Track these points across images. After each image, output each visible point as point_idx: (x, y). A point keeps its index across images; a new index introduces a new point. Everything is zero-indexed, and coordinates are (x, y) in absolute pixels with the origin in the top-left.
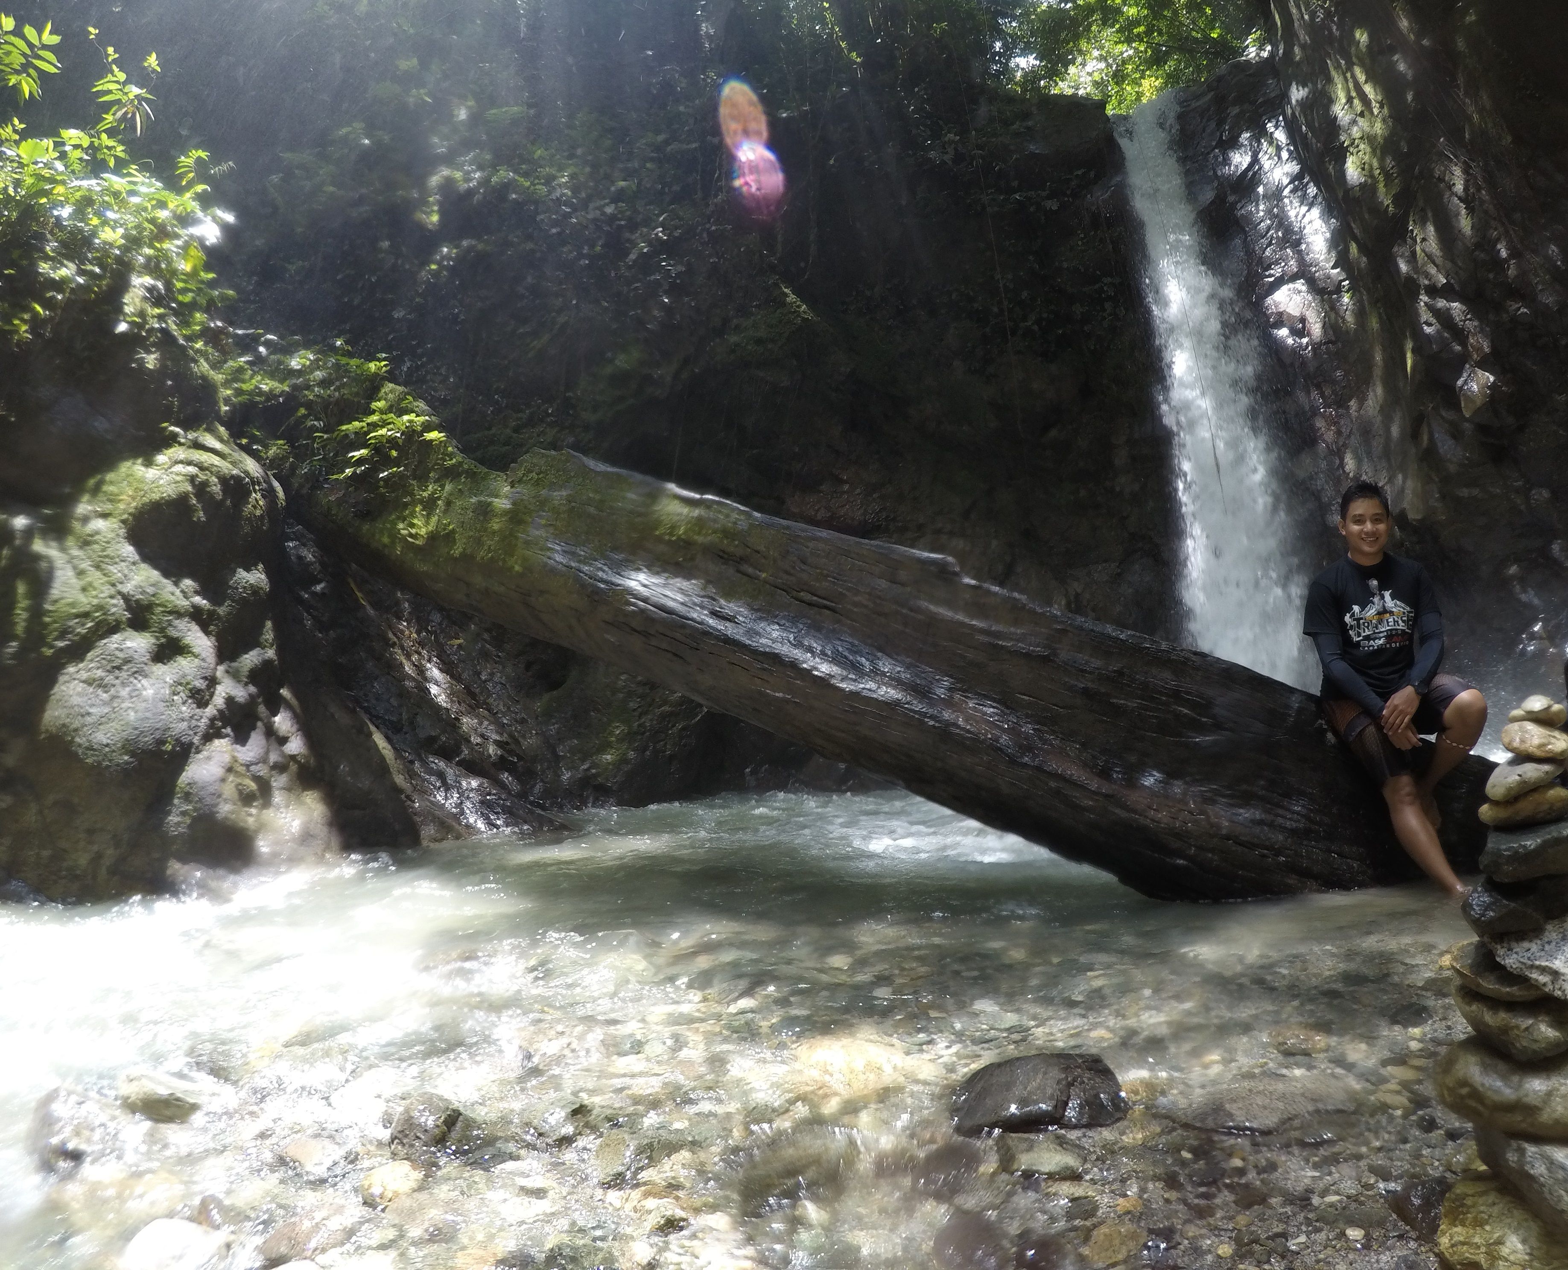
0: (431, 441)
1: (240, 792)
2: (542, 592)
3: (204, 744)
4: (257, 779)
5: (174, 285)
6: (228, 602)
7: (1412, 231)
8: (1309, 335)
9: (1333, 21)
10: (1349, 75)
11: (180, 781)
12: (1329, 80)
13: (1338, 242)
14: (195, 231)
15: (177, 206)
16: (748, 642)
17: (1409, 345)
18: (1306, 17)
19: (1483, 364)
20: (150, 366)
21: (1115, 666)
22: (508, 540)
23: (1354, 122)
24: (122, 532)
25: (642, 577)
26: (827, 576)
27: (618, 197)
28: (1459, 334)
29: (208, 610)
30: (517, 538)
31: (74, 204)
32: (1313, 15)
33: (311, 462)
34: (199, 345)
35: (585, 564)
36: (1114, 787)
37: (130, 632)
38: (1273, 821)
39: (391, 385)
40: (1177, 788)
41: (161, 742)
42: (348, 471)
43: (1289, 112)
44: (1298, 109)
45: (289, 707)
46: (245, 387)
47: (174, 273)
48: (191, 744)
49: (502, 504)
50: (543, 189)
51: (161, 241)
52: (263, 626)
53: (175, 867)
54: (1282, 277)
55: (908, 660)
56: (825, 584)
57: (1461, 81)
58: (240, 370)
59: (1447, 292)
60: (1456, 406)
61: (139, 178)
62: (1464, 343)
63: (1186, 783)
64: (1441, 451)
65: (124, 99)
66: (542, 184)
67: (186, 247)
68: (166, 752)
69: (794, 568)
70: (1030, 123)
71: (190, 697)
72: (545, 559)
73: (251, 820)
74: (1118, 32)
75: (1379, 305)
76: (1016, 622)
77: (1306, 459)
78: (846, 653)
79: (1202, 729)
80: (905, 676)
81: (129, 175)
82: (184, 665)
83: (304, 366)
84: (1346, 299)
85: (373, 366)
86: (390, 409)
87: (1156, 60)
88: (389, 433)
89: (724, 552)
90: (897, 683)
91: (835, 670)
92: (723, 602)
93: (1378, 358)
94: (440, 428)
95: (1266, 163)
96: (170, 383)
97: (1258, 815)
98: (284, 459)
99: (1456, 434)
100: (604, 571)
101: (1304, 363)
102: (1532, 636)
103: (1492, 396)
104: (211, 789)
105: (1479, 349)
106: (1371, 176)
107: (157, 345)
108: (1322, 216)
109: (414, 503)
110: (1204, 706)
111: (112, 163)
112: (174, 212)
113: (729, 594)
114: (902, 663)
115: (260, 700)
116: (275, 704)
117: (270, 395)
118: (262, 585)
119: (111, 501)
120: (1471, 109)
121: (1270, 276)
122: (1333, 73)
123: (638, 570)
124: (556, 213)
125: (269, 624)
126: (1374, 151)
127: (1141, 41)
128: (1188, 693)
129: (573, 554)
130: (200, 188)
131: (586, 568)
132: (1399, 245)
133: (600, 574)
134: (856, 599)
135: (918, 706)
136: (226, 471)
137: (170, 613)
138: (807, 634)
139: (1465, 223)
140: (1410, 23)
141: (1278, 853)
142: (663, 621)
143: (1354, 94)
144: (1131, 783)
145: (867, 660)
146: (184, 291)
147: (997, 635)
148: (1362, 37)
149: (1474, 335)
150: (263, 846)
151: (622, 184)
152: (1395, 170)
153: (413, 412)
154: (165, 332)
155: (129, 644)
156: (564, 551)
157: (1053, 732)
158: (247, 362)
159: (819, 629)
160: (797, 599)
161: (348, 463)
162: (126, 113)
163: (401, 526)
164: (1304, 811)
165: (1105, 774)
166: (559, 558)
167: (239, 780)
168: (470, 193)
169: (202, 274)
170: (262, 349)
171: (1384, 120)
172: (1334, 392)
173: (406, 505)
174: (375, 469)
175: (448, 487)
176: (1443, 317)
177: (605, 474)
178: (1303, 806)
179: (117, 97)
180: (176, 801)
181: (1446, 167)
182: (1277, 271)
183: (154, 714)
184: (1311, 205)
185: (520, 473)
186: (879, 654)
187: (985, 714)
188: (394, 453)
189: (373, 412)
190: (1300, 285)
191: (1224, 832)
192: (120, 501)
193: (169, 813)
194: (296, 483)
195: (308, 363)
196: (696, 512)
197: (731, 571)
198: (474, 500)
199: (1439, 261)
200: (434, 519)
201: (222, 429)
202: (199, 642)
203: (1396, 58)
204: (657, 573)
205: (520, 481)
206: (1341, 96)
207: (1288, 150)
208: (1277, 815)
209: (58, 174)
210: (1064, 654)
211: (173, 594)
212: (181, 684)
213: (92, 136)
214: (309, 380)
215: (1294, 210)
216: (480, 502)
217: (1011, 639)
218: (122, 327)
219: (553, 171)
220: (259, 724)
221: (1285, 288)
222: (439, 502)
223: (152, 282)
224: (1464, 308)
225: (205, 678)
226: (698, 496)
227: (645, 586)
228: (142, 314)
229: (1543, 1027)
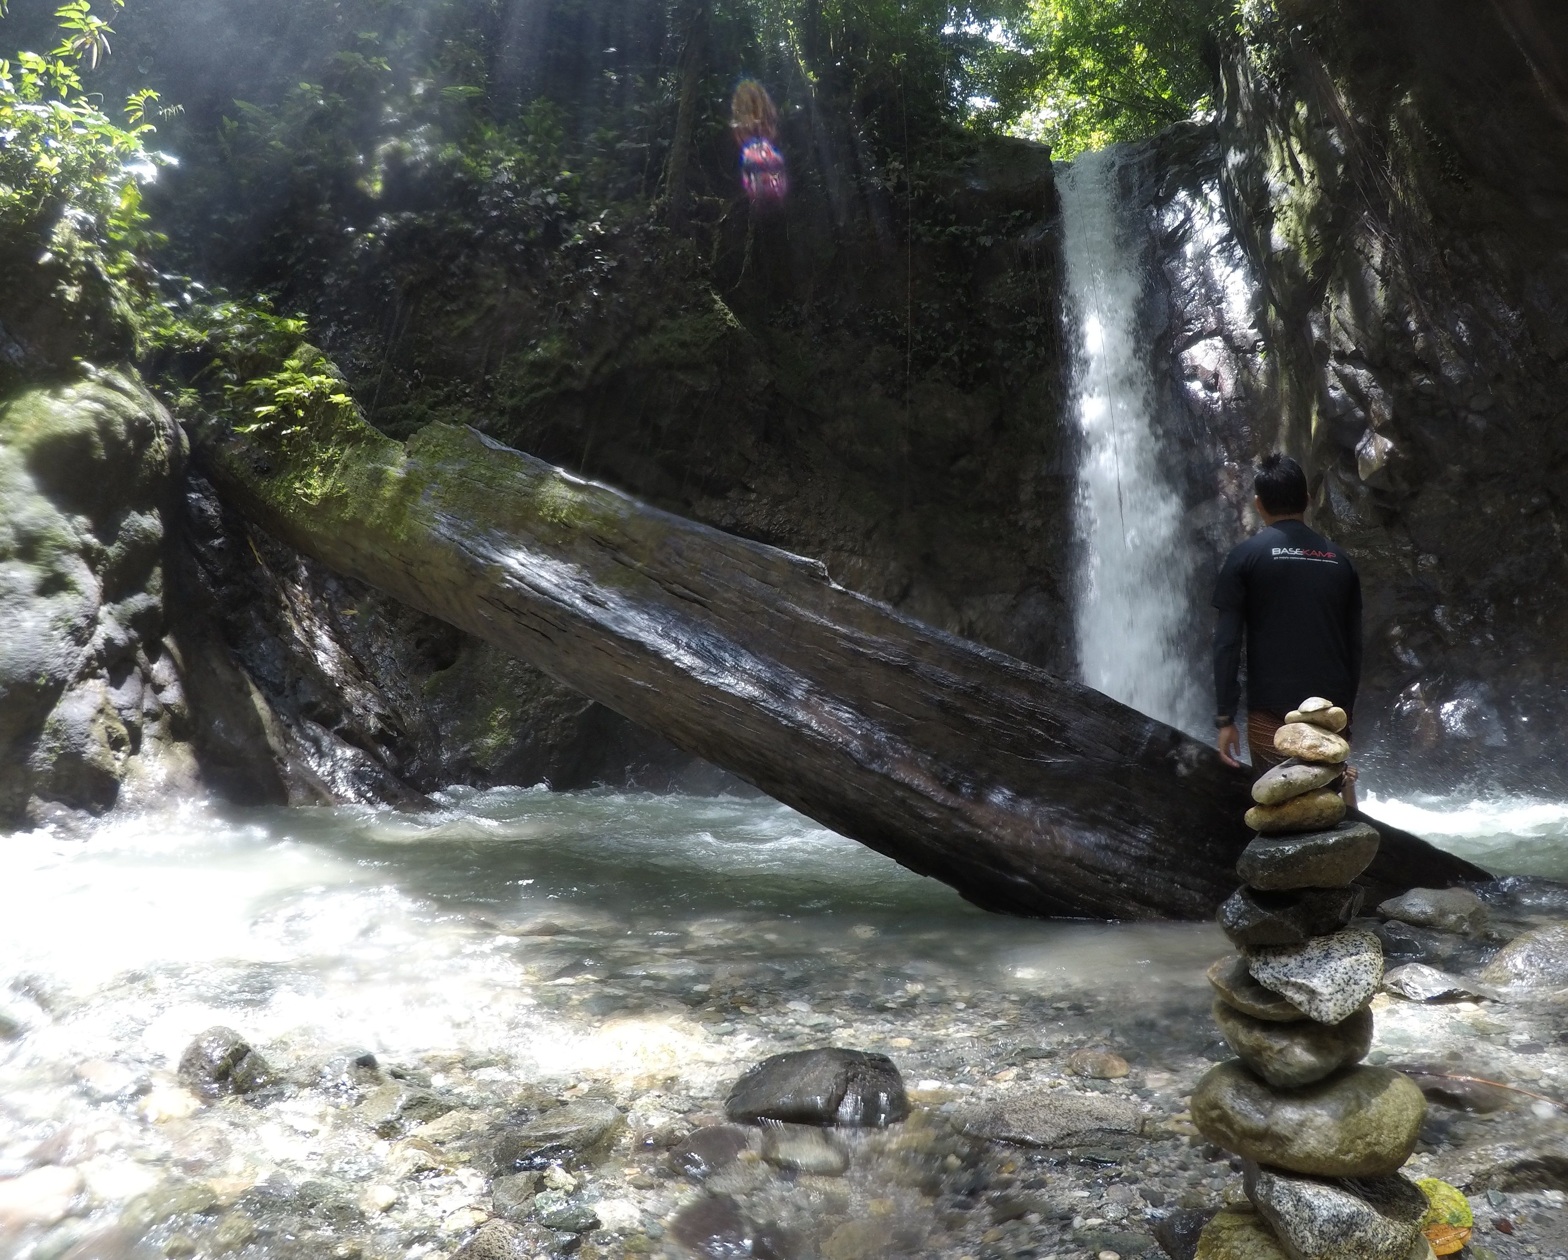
0: (337, 404)
1: (110, 736)
2: (423, 563)
3: (78, 682)
4: (127, 724)
5: (106, 221)
6: (118, 544)
7: (1328, 298)
8: (1220, 390)
9: (1276, 92)
10: (1285, 144)
11: (50, 716)
12: (1266, 148)
13: (1258, 304)
14: (134, 169)
15: (122, 143)
16: (617, 629)
17: (1315, 408)
18: (1252, 86)
19: (1383, 430)
20: (70, 298)
21: (972, 682)
22: (397, 507)
23: (1285, 190)
24: (21, 460)
25: (521, 556)
26: (700, 570)
27: (563, 187)
28: (1362, 400)
29: (98, 549)
30: (405, 506)
31: (20, 129)
32: (1258, 84)
33: (219, 413)
34: (123, 283)
35: (468, 538)
36: (960, 800)
37: (16, 563)
38: (1117, 848)
39: (307, 346)
40: (1025, 807)
41: (35, 675)
42: (254, 427)
43: (1225, 175)
44: (1233, 172)
45: (169, 655)
46: (162, 331)
47: (108, 209)
48: (65, 681)
49: (395, 472)
50: (487, 171)
51: (98, 175)
52: (150, 571)
53: (36, 804)
54: (1200, 332)
55: (771, 659)
56: (698, 578)
57: (1390, 160)
58: (164, 315)
59: (1355, 359)
60: (1354, 470)
61: (88, 110)
62: (1366, 408)
63: (1035, 802)
64: (1335, 511)
65: (86, 29)
66: (489, 166)
67: (123, 184)
68: (38, 686)
69: (669, 559)
70: (975, 160)
71: (70, 634)
72: (430, 530)
73: (118, 764)
74: (1073, 82)
75: (1291, 367)
76: (879, 631)
77: (1205, 509)
78: (711, 648)
79: (1054, 750)
80: (766, 675)
81: (78, 105)
82: (67, 602)
83: (226, 317)
84: (1260, 359)
85: (292, 324)
86: (303, 369)
87: (1108, 114)
88: (298, 392)
89: (602, 538)
90: (758, 681)
91: (698, 662)
92: (596, 587)
93: (1285, 418)
94: (348, 392)
95: (1198, 222)
96: (88, 318)
97: (1103, 839)
98: (193, 408)
99: (1351, 496)
100: (484, 547)
101: (1213, 415)
102: (1409, 697)
103: (1388, 462)
104: (81, 728)
105: (1380, 416)
106: (1295, 243)
107: (82, 279)
108: (1246, 276)
109: (312, 464)
110: (1057, 729)
111: (64, 92)
112: (118, 149)
113: (602, 580)
114: (764, 662)
115: (140, 645)
116: (155, 651)
117: (189, 344)
118: (155, 531)
119: (12, 428)
120: (1396, 187)
121: (1190, 330)
122: (1271, 142)
123: (519, 548)
124: (499, 196)
125: (158, 570)
126: (1300, 218)
127: (1094, 94)
128: (1043, 715)
129: (457, 527)
130: (146, 128)
131: (467, 543)
132: (1315, 311)
133: (481, 549)
134: (726, 595)
135: (773, 705)
136: (133, 413)
137: (60, 547)
138: (675, 626)
139: (1379, 296)
140: (1348, 100)
141: (1120, 879)
142: (535, 601)
143: (1288, 163)
144: (979, 798)
145: (731, 655)
146: (118, 228)
147: (858, 642)
148: (1302, 110)
149: (1376, 402)
150: (127, 791)
151: (566, 174)
152: (1317, 239)
153: (324, 373)
154: (90, 266)
155: (14, 574)
156: (449, 524)
157: (906, 742)
158: (172, 309)
159: (687, 622)
160: (669, 591)
161: (254, 419)
162: (84, 44)
163: (297, 485)
164: (1150, 840)
165: (953, 788)
166: (444, 530)
167: (109, 723)
168: (416, 165)
169: (136, 213)
170: (187, 297)
171: (1313, 190)
172: (1240, 448)
173: (305, 465)
174: (280, 426)
175: (347, 452)
176: (1349, 383)
177: (499, 452)
178: (1149, 835)
179: (79, 26)
180: (44, 737)
181: (1367, 239)
182: (1196, 326)
183: (32, 646)
184: (1236, 267)
185: (418, 444)
186: (743, 651)
187: (840, 718)
188: (301, 413)
189: (286, 370)
190: (1218, 341)
191: (1068, 854)
192: (23, 430)
193: (35, 748)
194: (202, 433)
195: (230, 315)
196: (580, 497)
197: (607, 558)
198: (370, 466)
199: (1351, 329)
200: (330, 482)
201: (135, 371)
202: (85, 580)
203: (1330, 132)
204: (536, 554)
205: (417, 452)
206: (1276, 164)
207: (1220, 212)
208: (1122, 842)
209: (8, 96)
210: (923, 666)
211: (64, 529)
212: (61, 620)
213: (48, 63)
214: (228, 332)
215: (1219, 269)
216: (376, 468)
217: (873, 647)
218: (47, 257)
219: (501, 155)
220: (137, 669)
221: (1202, 343)
222: (337, 465)
223: (84, 215)
224: (1370, 375)
225: (87, 616)
226: (582, 482)
227: (523, 565)
228: (69, 245)
229: (1298, 1050)
